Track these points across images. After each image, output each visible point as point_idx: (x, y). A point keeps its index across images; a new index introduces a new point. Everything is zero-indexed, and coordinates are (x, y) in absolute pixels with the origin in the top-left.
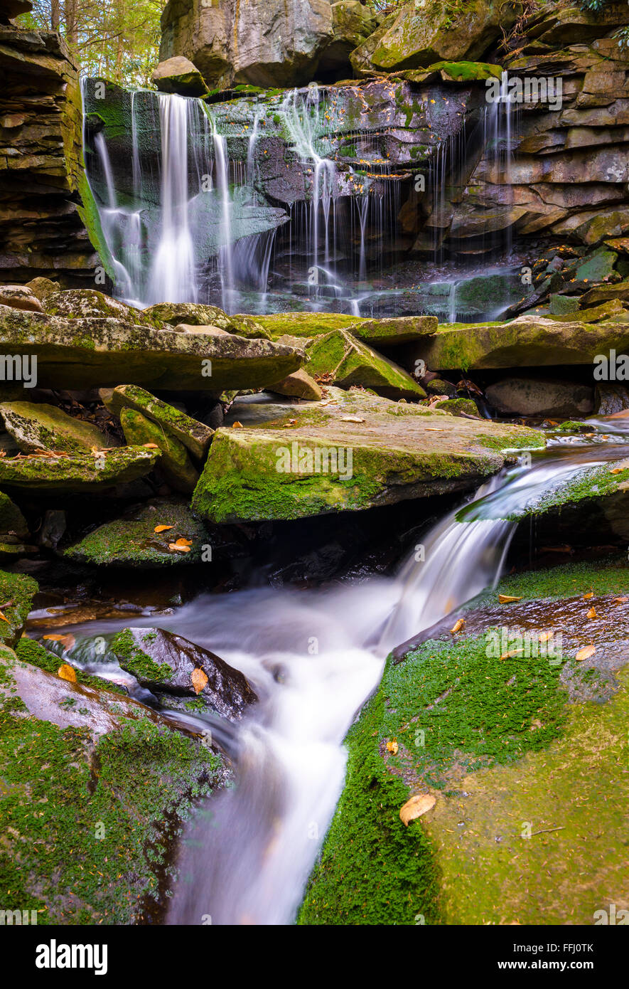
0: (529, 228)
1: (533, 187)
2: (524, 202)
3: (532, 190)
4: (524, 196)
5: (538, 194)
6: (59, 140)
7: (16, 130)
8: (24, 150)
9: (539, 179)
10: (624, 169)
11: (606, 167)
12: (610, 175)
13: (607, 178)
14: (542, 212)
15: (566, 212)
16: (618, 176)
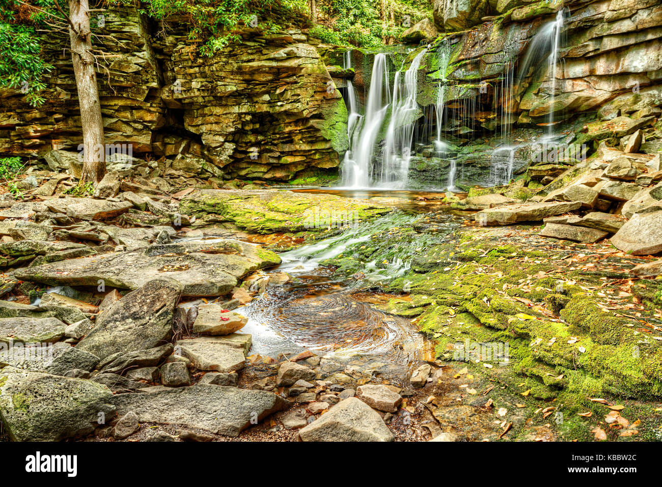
0: (584, 107)
1: (585, 79)
2: (580, 89)
3: (585, 81)
4: (580, 85)
5: (590, 83)
6: (299, 95)
7: (282, 94)
8: (285, 102)
9: (588, 73)
10: (646, 62)
11: (632, 61)
12: (635, 67)
13: (632, 70)
14: (591, 96)
15: (611, 94)
16: (640, 67)
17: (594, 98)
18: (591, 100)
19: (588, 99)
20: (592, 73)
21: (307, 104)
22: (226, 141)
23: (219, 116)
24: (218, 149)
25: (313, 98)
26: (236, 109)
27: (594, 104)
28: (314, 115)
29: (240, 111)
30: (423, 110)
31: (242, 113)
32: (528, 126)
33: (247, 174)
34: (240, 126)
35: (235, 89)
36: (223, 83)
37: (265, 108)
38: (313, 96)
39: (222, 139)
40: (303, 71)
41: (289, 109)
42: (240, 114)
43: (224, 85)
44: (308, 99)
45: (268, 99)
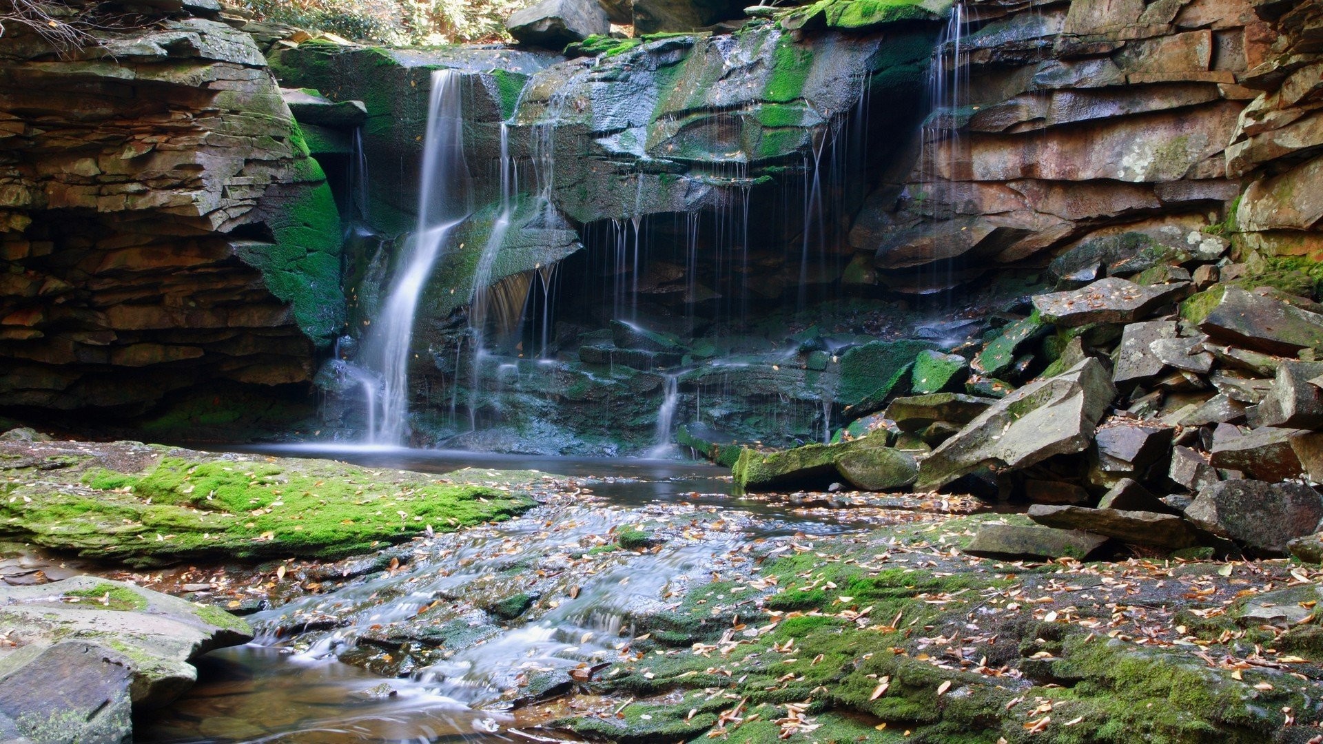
0: (1011, 254)
1: (1013, 185)
2: (1000, 209)
3: (1012, 191)
4: (1000, 199)
5: (1022, 196)
6: (199, 168)
7: (143, 160)
8: (152, 184)
9: (1019, 174)
10: (1151, 159)
11: (1120, 155)
12: (1126, 169)
13: (1121, 175)
14: (1028, 227)
15: (1074, 226)
16: (1138, 170)
17: (1036, 233)
18: (1027, 239)
19: (1021, 233)
20: (1028, 173)
21: (224, 195)
25: (243, 180)
27: (1037, 247)
28: (240, 227)
30: (580, 235)
32: (870, 293)
37: (80, 197)
38: (240, 174)
40: (216, 99)
41: (163, 207)
44: (227, 182)
45: (92, 173)
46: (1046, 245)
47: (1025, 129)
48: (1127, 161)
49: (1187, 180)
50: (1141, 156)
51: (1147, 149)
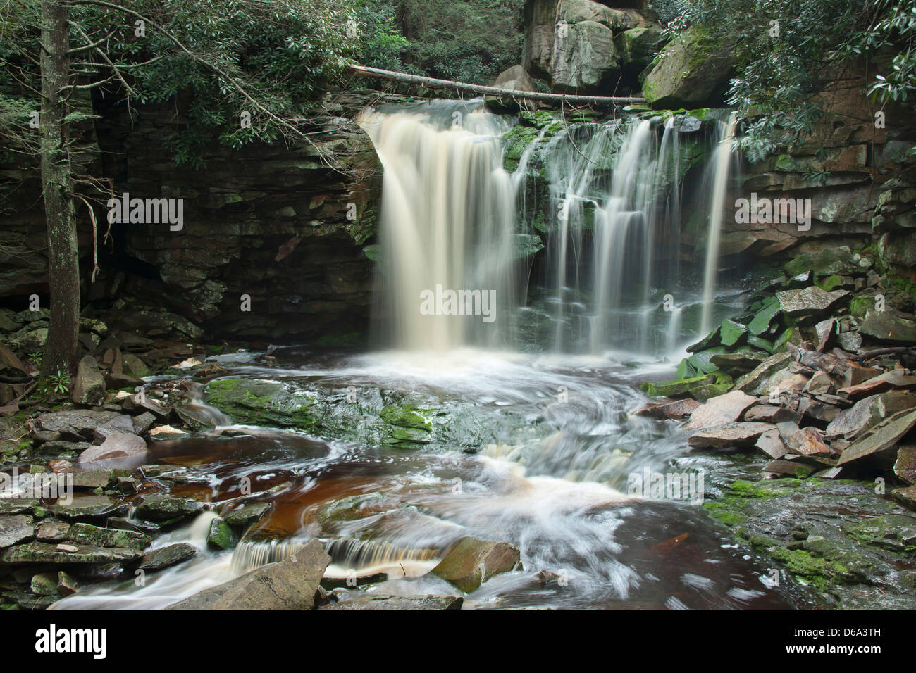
7: (320, 208)
8: (324, 221)
10: (836, 211)
11: (821, 207)
12: (823, 215)
13: (821, 217)
14: (774, 239)
15: (796, 240)
16: (829, 216)
17: (777, 242)
18: (772, 245)
19: (770, 242)
22: (208, 278)
23: (200, 237)
24: (195, 291)
26: (236, 229)
27: (777, 250)
28: (366, 239)
29: (244, 233)
31: (246, 236)
33: (238, 331)
34: (237, 256)
35: (240, 199)
36: (218, 190)
39: (202, 276)
41: (331, 233)
42: (242, 238)
43: (221, 193)
45: (292, 215)
46: (783, 249)
47: (771, 189)
48: (824, 210)
49: (853, 223)
50: (832, 209)
51: (834, 205)
